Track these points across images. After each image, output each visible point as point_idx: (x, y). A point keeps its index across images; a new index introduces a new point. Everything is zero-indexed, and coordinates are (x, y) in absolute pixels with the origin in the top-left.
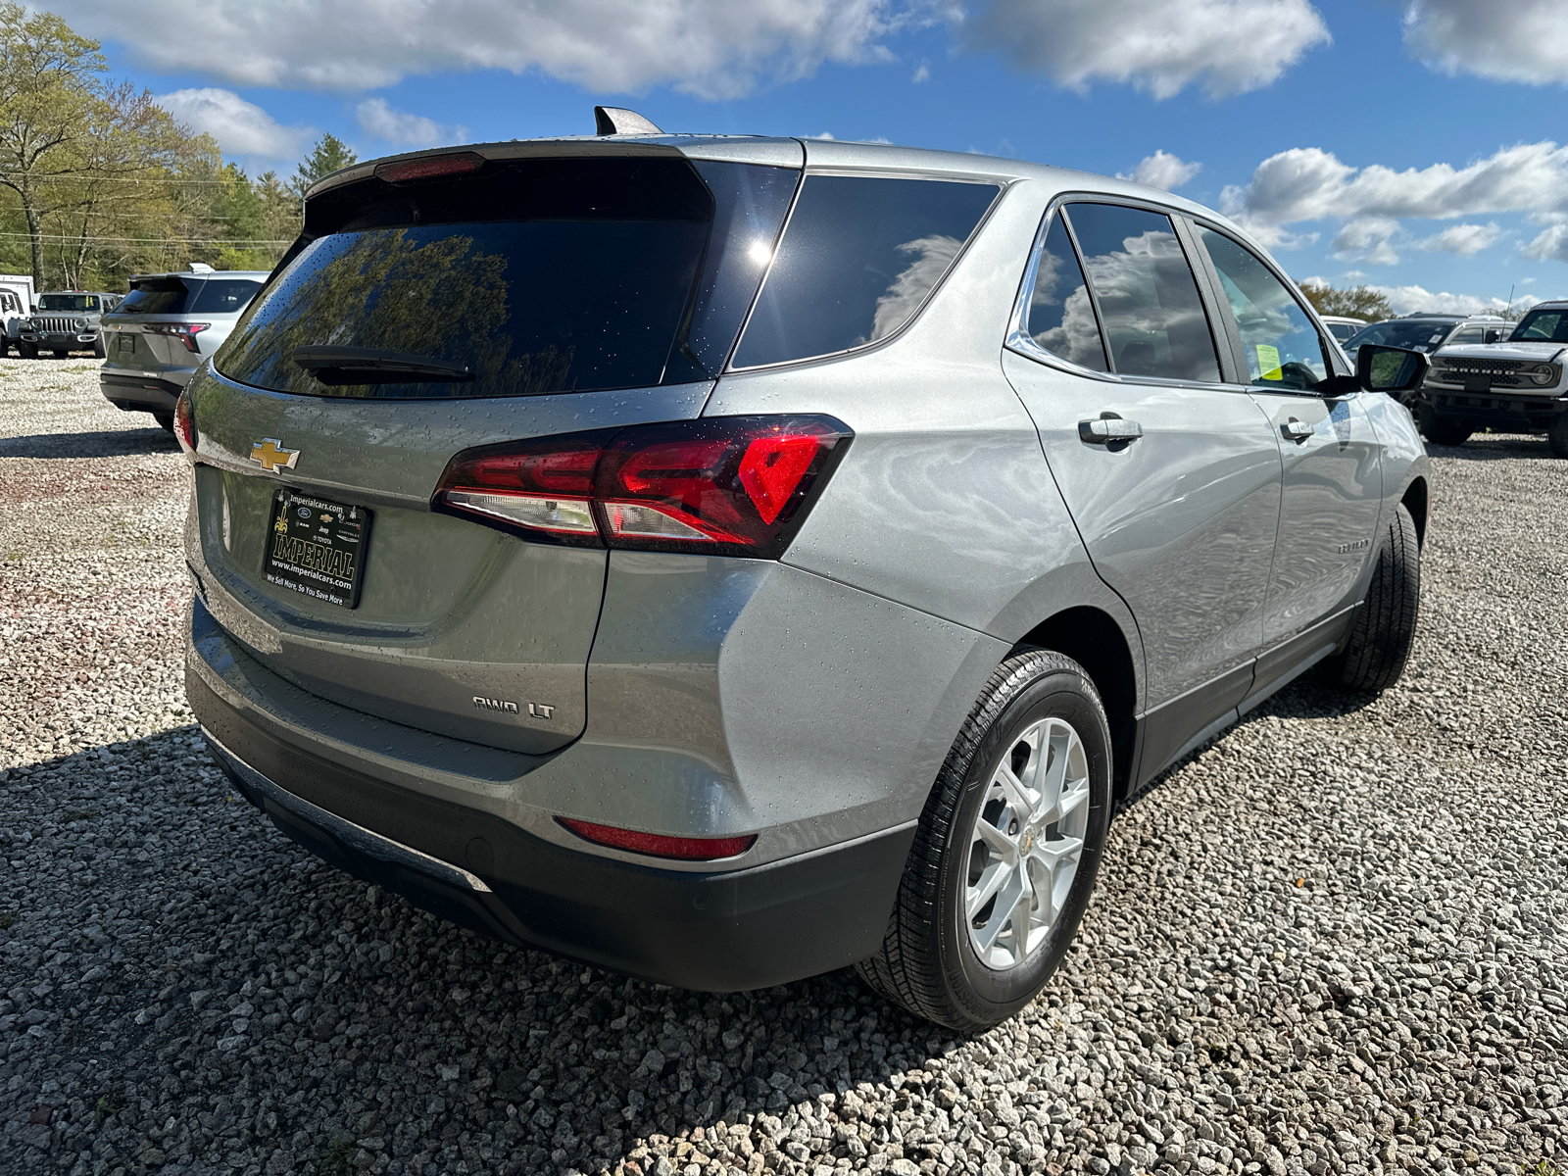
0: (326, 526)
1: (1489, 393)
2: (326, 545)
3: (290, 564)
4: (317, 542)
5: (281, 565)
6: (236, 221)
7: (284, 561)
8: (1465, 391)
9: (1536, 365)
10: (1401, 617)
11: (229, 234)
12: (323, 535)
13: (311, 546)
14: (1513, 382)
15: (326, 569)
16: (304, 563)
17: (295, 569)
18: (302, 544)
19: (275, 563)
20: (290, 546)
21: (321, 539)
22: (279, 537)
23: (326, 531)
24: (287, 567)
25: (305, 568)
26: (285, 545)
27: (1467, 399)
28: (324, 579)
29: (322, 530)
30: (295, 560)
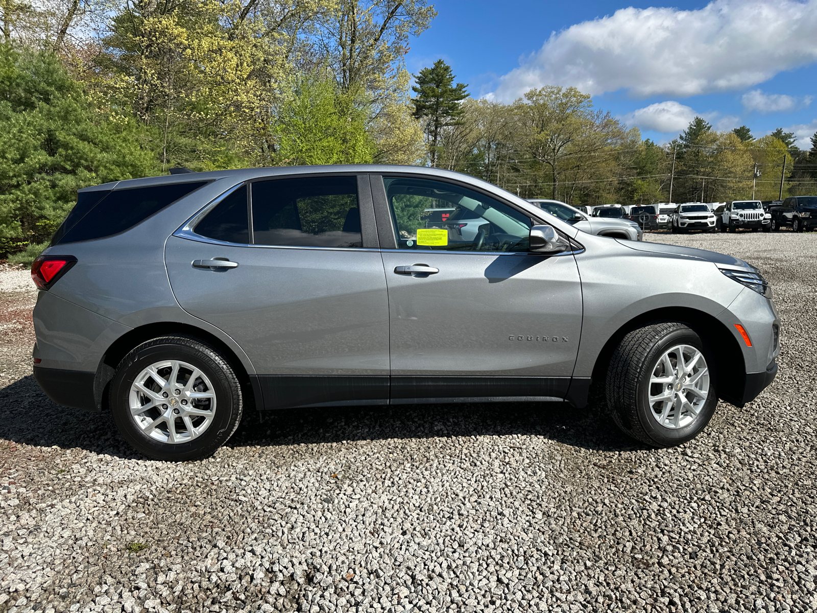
6: (644, 167)
10: (623, 394)
11: (639, 174)
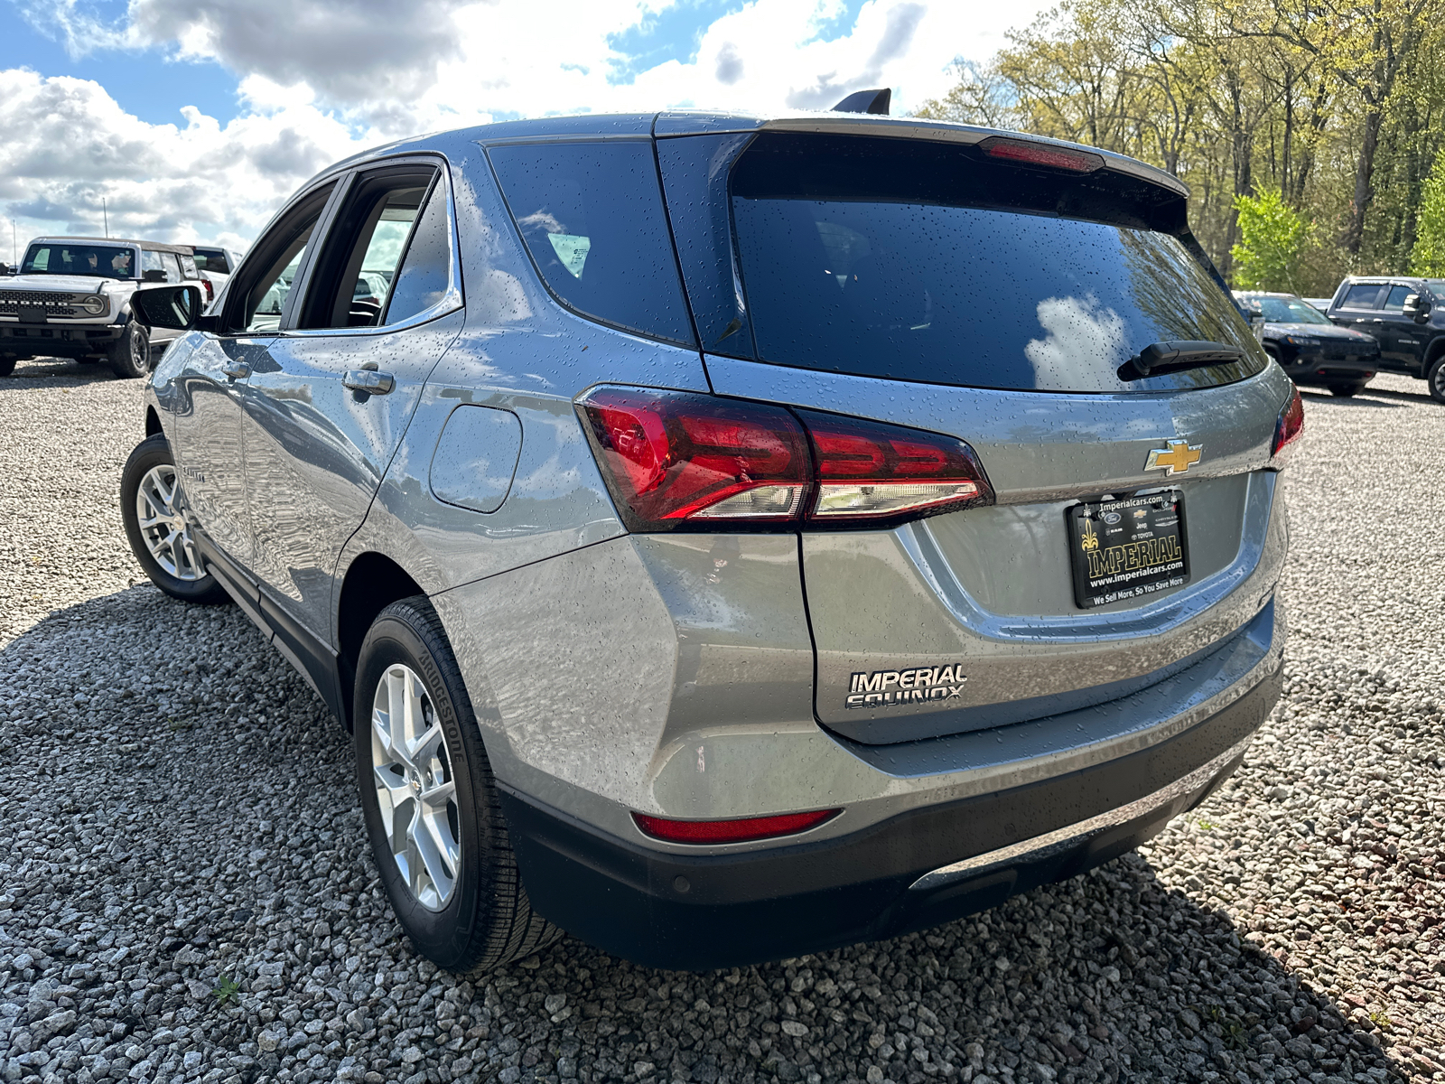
0: (1142, 521)
1: (47, 323)
2: (1148, 539)
3: (1113, 576)
4: (1138, 540)
5: (1102, 582)
7: (1106, 576)
8: (20, 322)
9: (85, 297)
12: (1143, 531)
13: (1133, 547)
14: (69, 312)
15: (1155, 561)
16: (1129, 566)
17: (1119, 578)
18: (1120, 550)
19: (1094, 584)
20: (1107, 558)
21: (1141, 536)
22: (1091, 555)
23: (1144, 526)
24: (1109, 581)
25: (1131, 572)
26: (1100, 560)
27: (25, 330)
28: (1157, 570)
29: (1139, 526)
30: (1116, 569)
